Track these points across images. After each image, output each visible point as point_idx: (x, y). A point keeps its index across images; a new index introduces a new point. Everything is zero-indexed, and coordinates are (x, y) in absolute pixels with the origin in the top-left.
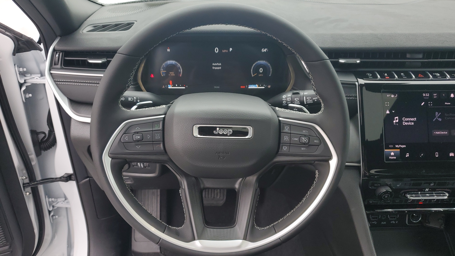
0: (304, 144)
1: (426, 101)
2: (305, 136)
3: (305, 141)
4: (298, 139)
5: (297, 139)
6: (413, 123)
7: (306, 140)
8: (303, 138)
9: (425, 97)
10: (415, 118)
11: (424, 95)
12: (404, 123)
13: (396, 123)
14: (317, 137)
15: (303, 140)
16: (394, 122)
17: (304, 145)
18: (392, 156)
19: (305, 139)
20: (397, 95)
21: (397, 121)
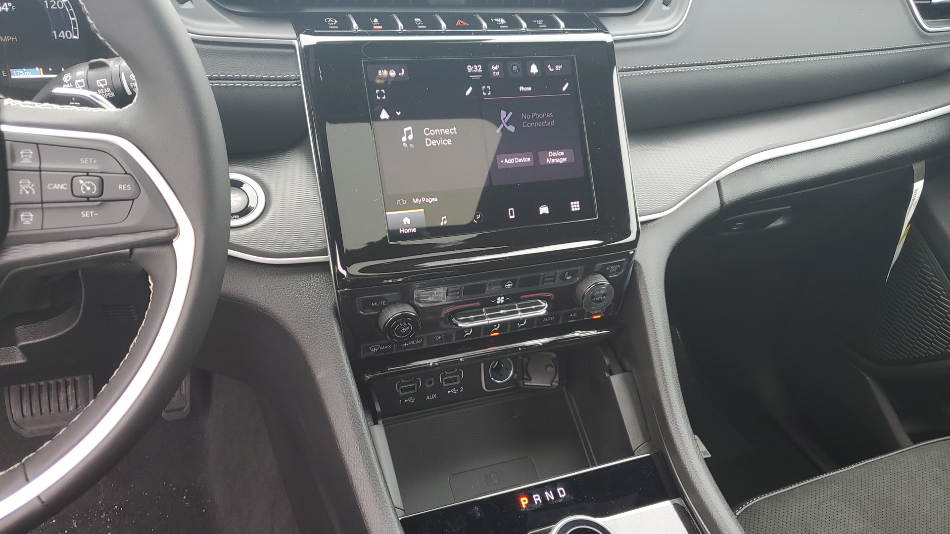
0: (88, 198)
1: (477, 85)
2: (88, 175)
3: (88, 188)
4: (65, 186)
5: (62, 187)
6: (449, 142)
7: (92, 187)
8: (81, 182)
9: (473, 73)
10: (455, 129)
11: (470, 69)
12: (429, 142)
13: (408, 141)
14: (126, 173)
15: (82, 188)
16: (404, 139)
17: (88, 201)
18: (407, 227)
19: (88, 182)
20: (403, 70)
21: (411, 137)
